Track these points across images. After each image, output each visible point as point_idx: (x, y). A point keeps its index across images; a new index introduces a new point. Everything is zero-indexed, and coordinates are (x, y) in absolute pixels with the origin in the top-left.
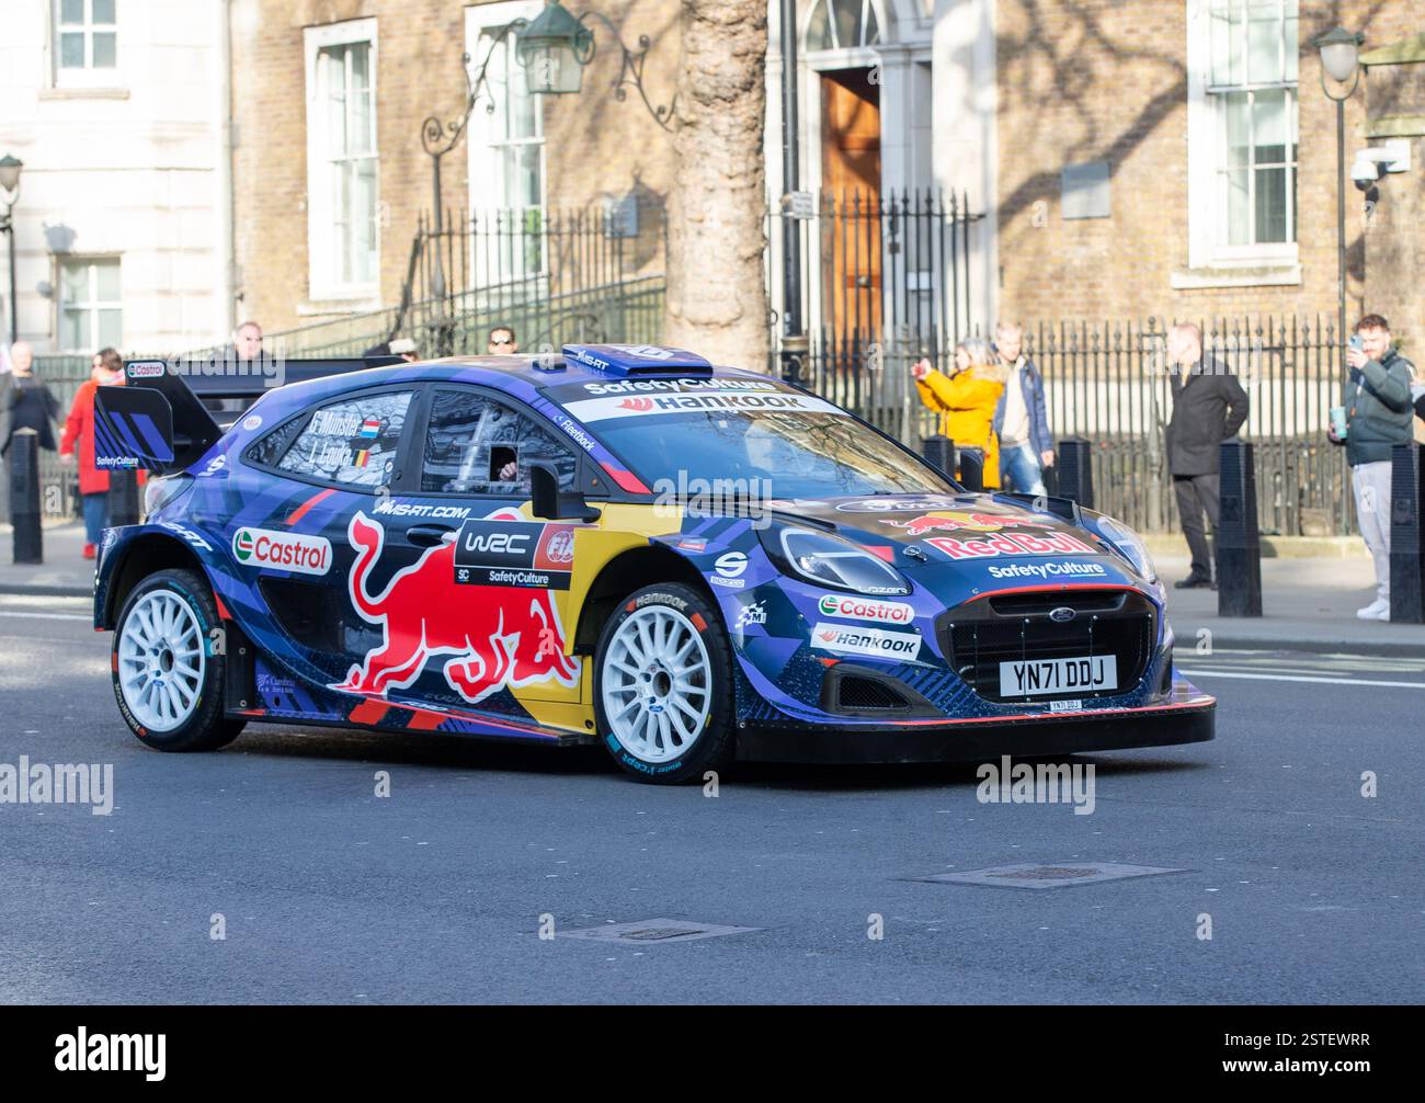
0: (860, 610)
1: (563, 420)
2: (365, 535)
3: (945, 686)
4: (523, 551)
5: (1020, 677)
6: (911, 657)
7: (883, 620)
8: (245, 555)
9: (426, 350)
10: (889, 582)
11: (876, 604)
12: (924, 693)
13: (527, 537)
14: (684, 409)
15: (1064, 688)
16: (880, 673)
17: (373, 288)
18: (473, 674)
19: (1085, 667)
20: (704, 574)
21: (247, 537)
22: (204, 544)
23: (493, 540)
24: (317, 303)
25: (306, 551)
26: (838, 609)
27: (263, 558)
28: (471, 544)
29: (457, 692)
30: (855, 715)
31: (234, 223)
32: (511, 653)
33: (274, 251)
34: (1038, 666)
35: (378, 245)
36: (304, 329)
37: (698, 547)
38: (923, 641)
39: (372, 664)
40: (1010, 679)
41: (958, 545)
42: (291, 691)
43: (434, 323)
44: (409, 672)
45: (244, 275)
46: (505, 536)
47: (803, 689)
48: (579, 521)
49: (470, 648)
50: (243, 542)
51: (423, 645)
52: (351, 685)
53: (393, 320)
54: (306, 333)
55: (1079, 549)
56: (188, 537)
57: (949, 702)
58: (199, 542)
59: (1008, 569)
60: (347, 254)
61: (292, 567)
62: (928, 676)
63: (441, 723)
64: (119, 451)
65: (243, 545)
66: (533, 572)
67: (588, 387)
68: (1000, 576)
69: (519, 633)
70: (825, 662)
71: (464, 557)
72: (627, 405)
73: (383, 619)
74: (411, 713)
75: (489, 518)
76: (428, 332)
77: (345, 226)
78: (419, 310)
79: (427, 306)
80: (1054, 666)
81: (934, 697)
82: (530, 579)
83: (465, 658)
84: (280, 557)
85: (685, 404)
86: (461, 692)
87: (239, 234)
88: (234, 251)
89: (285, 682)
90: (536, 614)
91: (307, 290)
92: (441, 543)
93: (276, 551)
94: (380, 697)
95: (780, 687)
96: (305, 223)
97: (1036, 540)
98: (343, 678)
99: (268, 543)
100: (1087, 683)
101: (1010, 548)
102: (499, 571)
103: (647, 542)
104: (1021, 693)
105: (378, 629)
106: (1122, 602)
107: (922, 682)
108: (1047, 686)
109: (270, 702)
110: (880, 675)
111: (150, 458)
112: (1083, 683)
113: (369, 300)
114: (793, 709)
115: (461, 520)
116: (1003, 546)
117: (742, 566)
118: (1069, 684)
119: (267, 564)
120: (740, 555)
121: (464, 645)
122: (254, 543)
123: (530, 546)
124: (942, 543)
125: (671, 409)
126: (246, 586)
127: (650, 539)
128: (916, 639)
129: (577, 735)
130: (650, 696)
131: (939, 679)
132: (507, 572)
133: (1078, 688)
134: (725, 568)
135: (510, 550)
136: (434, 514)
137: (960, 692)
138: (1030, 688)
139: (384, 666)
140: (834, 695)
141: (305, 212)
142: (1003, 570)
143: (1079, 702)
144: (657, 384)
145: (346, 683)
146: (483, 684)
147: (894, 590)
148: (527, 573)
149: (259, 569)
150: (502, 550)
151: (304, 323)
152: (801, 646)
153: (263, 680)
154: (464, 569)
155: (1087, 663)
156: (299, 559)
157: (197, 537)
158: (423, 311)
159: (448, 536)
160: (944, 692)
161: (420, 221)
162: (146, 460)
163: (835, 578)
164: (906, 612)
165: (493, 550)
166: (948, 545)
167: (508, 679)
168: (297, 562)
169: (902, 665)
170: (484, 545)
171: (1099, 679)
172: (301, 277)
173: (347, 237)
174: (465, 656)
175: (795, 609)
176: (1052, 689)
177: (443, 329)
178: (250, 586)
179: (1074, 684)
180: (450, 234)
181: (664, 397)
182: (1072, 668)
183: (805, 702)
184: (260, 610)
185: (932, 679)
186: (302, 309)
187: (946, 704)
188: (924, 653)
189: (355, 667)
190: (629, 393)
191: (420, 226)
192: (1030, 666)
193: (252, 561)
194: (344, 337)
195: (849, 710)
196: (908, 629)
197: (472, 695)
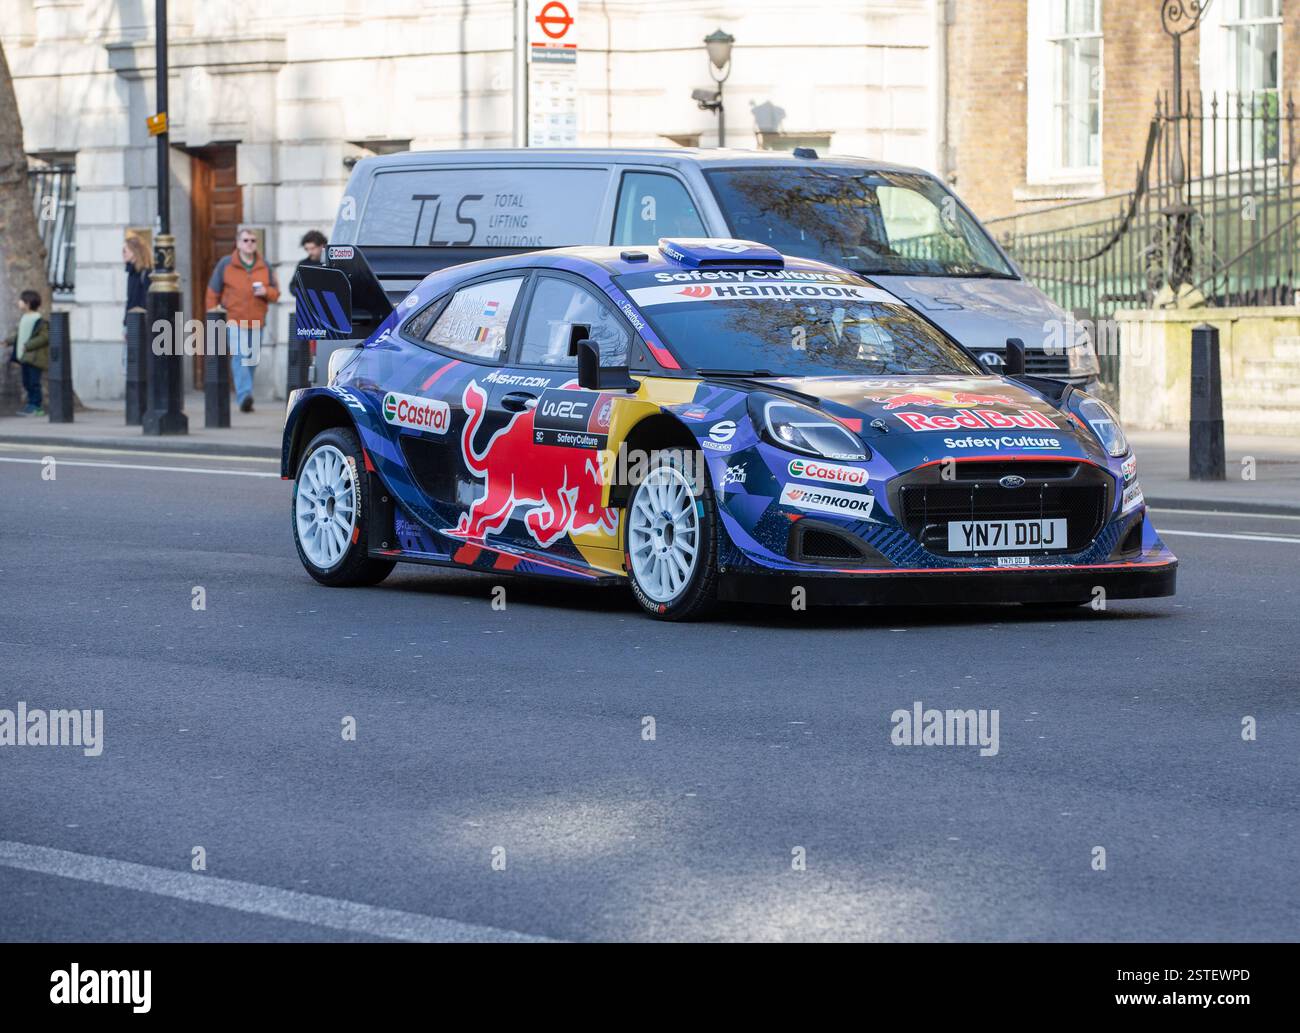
0: (822, 473)
1: (625, 304)
2: (474, 400)
3: (895, 541)
4: (581, 417)
5: (968, 535)
6: (864, 515)
7: (841, 482)
8: (391, 416)
9: (1161, 239)
10: (852, 448)
11: (835, 468)
12: (876, 546)
13: (585, 405)
14: (740, 297)
15: (1012, 546)
16: (838, 527)
17: (1096, 173)
18: (545, 524)
19: (1035, 528)
20: (697, 438)
21: (393, 400)
22: (360, 405)
23: (562, 406)
24: (1034, 188)
25: (433, 413)
26: (804, 471)
27: (403, 419)
28: (546, 410)
29: (533, 538)
30: (816, 564)
31: (947, 103)
32: (572, 505)
33: (990, 133)
34: (986, 526)
35: (1101, 129)
36: (1020, 216)
37: (699, 416)
38: (875, 500)
39: (475, 513)
40: (957, 536)
41: (924, 419)
42: (418, 535)
43: (1170, 211)
44: (500, 520)
45: (958, 159)
46: (570, 404)
47: (773, 540)
48: (623, 391)
49: (544, 500)
50: (390, 405)
51: (512, 498)
52: (461, 531)
53: (1126, 208)
54: (1023, 219)
55: (1043, 425)
56: (347, 399)
57: (899, 554)
58: (355, 403)
59: (963, 441)
60: (1066, 137)
61: (423, 427)
62: (880, 532)
63: (517, 564)
64: (313, 325)
65: (390, 408)
66: (587, 435)
67: (657, 276)
68: (954, 446)
69: (577, 488)
70: (791, 517)
71: (542, 422)
72: (687, 292)
73: (484, 474)
74: (496, 555)
75: (561, 388)
76: (1164, 218)
77: (1065, 107)
78: (1156, 196)
79: (1164, 191)
80: (1003, 526)
81: (885, 550)
82: (585, 441)
83: (540, 509)
84: (414, 419)
85: (742, 292)
86: (536, 538)
87: (952, 114)
88: (947, 132)
89: (416, 527)
90: (589, 471)
91: (1024, 174)
92: (524, 408)
93: (412, 412)
94: (481, 542)
95: (755, 538)
96: (1024, 106)
97: (1003, 416)
98: (455, 524)
99: (407, 406)
100: (1037, 542)
101: (973, 423)
102: (563, 434)
103: (659, 411)
104: (969, 549)
105: (481, 481)
106: (1075, 474)
107: (875, 536)
108: (995, 544)
109: (404, 543)
110: (839, 530)
111: (335, 330)
112: (1032, 542)
113: (1091, 185)
114: (760, 557)
115: (543, 388)
116: (966, 421)
117: (731, 433)
118: (1018, 542)
119: (406, 424)
120: (731, 424)
121: (539, 497)
122: (397, 406)
123: (586, 412)
124: (910, 417)
125: (728, 296)
126: (391, 443)
127: (661, 408)
128: (869, 499)
129: (615, 577)
130: (662, 547)
131: (890, 534)
132: (570, 434)
133: (1027, 546)
134: (717, 434)
135: (572, 416)
136: (524, 384)
137: (909, 545)
138: (978, 544)
139: (484, 515)
140: (799, 547)
141: (1025, 93)
142: (958, 442)
143: (1027, 558)
144: (723, 274)
145: (458, 529)
146: (551, 532)
147: (854, 457)
148: (583, 436)
149: (401, 427)
150: (567, 415)
151: (1020, 209)
152: (772, 503)
153: (399, 524)
154: (540, 431)
155: (1037, 525)
156: (428, 420)
157: (355, 399)
158: (1159, 196)
159: (532, 403)
160: (894, 546)
161: (1158, 103)
162: (332, 332)
163: (806, 445)
164: (863, 476)
165: (561, 415)
166: (913, 418)
167: (569, 527)
168: (426, 423)
169: (857, 521)
170: (555, 411)
171: (1048, 539)
172: (1018, 161)
173: (1067, 119)
174: (540, 507)
175: (769, 471)
176: (1001, 546)
177: (1181, 217)
178: (394, 444)
179: (1024, 542)
180: (1189, 117)
181: (724, 286)
182: (1021, 529)
183: (774, 552)
184: (401, 464)
185: (884, 534)
186: (1019, 194)
187: (897, 556)
188: (877, 511)
189: (463, 515)
190: (694, 281)
191: (1159, 109)
192: (978, 526)
193: (396, 421)
194: (1063, 224)
195: (810, 559)
196: (863, 490)
197: (544, 541)
